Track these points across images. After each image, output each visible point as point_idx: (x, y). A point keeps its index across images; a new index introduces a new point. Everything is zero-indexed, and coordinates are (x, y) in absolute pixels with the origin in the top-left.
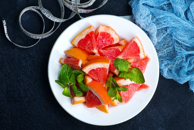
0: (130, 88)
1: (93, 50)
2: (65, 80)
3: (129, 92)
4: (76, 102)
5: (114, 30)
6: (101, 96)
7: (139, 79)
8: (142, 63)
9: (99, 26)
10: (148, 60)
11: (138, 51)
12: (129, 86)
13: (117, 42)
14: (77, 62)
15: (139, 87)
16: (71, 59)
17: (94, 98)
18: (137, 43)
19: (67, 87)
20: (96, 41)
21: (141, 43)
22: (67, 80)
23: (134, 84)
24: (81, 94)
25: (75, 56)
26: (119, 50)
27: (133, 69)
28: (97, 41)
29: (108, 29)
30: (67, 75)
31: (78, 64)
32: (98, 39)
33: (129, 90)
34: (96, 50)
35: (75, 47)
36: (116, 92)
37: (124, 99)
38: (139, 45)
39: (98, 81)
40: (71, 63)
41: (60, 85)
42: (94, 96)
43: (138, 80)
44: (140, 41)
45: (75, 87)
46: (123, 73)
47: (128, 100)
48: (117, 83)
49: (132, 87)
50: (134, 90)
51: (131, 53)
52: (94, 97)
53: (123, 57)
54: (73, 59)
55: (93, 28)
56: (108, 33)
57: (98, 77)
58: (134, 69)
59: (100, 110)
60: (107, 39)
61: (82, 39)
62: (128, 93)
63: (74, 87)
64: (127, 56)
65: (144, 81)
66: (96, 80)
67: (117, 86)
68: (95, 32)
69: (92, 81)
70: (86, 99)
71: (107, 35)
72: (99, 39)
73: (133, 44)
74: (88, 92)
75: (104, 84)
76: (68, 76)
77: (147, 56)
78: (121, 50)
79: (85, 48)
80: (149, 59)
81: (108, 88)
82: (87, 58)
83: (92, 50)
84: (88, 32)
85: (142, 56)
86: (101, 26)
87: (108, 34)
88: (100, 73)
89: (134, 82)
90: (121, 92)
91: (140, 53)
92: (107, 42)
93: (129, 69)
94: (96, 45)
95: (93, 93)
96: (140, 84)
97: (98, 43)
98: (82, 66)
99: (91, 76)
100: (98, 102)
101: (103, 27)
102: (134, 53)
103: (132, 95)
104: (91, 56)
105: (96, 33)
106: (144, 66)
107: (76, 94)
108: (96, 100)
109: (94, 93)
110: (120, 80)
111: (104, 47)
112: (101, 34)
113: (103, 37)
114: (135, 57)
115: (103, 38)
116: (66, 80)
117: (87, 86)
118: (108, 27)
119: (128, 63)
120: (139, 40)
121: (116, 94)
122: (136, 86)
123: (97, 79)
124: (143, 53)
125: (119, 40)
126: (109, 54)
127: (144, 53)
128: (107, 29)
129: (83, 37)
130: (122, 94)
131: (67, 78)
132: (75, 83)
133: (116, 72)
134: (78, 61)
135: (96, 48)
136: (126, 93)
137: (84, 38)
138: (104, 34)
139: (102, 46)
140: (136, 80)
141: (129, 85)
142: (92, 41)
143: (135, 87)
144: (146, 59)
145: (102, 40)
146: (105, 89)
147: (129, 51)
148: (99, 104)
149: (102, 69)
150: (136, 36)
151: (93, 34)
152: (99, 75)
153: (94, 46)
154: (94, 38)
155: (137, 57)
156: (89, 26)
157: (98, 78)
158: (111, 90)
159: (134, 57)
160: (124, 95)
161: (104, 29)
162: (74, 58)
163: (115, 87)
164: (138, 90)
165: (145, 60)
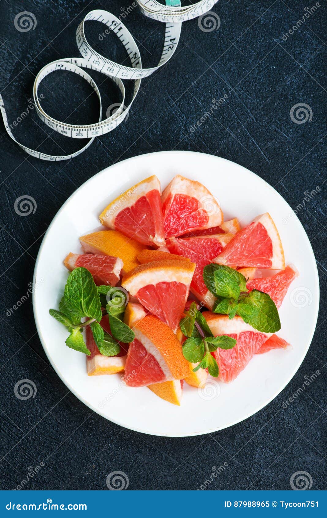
0: (242, 342)
1: (154, 236)
2: (75, 309)
3: (237, 352)
4: (100, 368)
5: (209, 193)
6: (165, 354)
7: (265, 320)
8: (277, 281)
9: (174, 178)
10: (292, 276)
11: (268, 249)
12: (238, 338)
13: (215, 225)
14: (111, 263)
15: (264, 342)
16: (96, 256)
17: (147, 361)
18: (268, 230)
19: (80, 328)
20: (163, 214)
21: (276, 230)
22: (82, 308)
23: (251, 333)
24: (114, 350)
25: (105, 250)
26: (220, 243)
27: (252, 295)
28: (166, 216)
29: (196, 189)
30: (81, 296)
31: (112, 268)
32: (167, 212)
33: (238, 348)
34: (161, 238)
35: (107, 228)
36: (205, 350)
37: (222, 370)
38: (271, 234)
39: (159, 319)
40: (95, 265)
41: (62, 321)
42: (146, 355)
43: (264, 323)
44: (275, 225)
45: (99, 331)
46: (225, 302)
47: (233, 376)
48: (208, 326)
49: (245, 341)
50: (250, 351)
51: (249, 252)
52: (146, 357)
53: (230, 260)
54: (100, 257)
55: (158, 183)
56: (194, 199)
57: (160, 306)
58: (255, 293)
59: (160, 396)
60: (190, 213)
61: (128, 209)
62: (235, 355)
63: (96, 328)
64: (240, 259)
65: (278, 327)
66: (155, 314)
67: (208, 334)
68: (161, 195)
69: (146, 316)
70: (124, 362)
71: (193, 204)
72: (170, 210)
73: (257, 231)
74: (132, 344)
75: (174, 328)
76: (85, 297)
77: (291, 266)
78: (224, 245)
79: (135, 230)
80: (294, 273)
81: (185, 338)
82: (136, 257)
83: (151, 237)
84: (143, 192)
85: (277, 263)
86: (178, 180)
87: (195, 201)
88: (168, 296)
89: (254, 327)
90: (218, 352)
91: (272, 255)
92: (190, 220)
93: (242, 293)
94: (161, 225)
95: (144, 348)
96: (266, 334)
97: (168, 221)
98: (121, 275)
99: (143, 304)
100: (155, 371)
101: (181, 183)
102: (257, 253)
103: (244, 362)
104: (147, 251)
105: (165, 195)
106: (281, 291)
107: (100, 346)
108: (152, 365)
109: (147, 346)
110: (217, 319)
111: (181, 232)
112: (175, 199)
113: (181, 206)
114: (259, 264)
115: (180, 209)
116: (78, 309)
117: (131, 327)
118: (195, 183)
119: (239, 278)
120: (273, 223)
121: (203, 354)
122: (257, 339)
123: (157, 311)
124: (281, 256)
125: (223, 219)
126: (193, 250)
127: (283, 257)
128: (192, 187)
129: (131, 202)
130: (220, 357)
131: (81, 301)
132: (100, 319)
133: (208, 298)
134: (113, 261)
135: (160, 232)
136: (229, 355)
137: (132, 207)
138: (185, 201)
139: (176, 230)
140: (258, 323)
141: (238, 335)
142: (151, 214)
143: (255, 341)
144: (288, 273)
145: (178, 215)
146: (177, 338)
147: (245, 246)
148: (159, 377)
149: (174, 285)
150: (266, 212)
151: (157, 198)
152: (164, 302)
153: (156, 226)
154: (158, 209)
155: (265, 264)
156: (148, 177)
157: (160, 310)
158: (192, 343)
159: (256, 264)
160: (224, 360)
161: (184, 187)
162: (101, 253)
163: (203, 338)
164: (261, 351)
165: (284, 275)
